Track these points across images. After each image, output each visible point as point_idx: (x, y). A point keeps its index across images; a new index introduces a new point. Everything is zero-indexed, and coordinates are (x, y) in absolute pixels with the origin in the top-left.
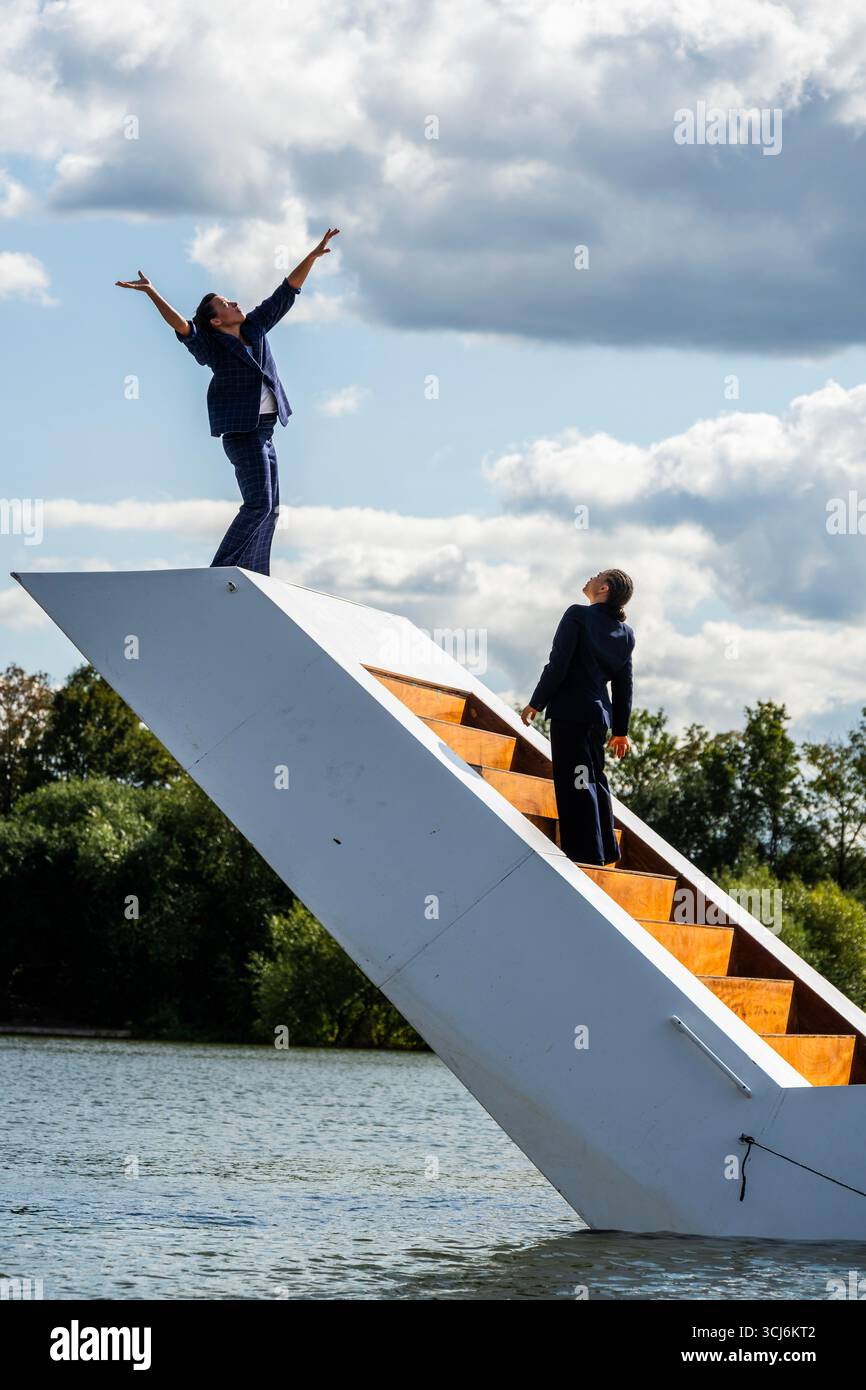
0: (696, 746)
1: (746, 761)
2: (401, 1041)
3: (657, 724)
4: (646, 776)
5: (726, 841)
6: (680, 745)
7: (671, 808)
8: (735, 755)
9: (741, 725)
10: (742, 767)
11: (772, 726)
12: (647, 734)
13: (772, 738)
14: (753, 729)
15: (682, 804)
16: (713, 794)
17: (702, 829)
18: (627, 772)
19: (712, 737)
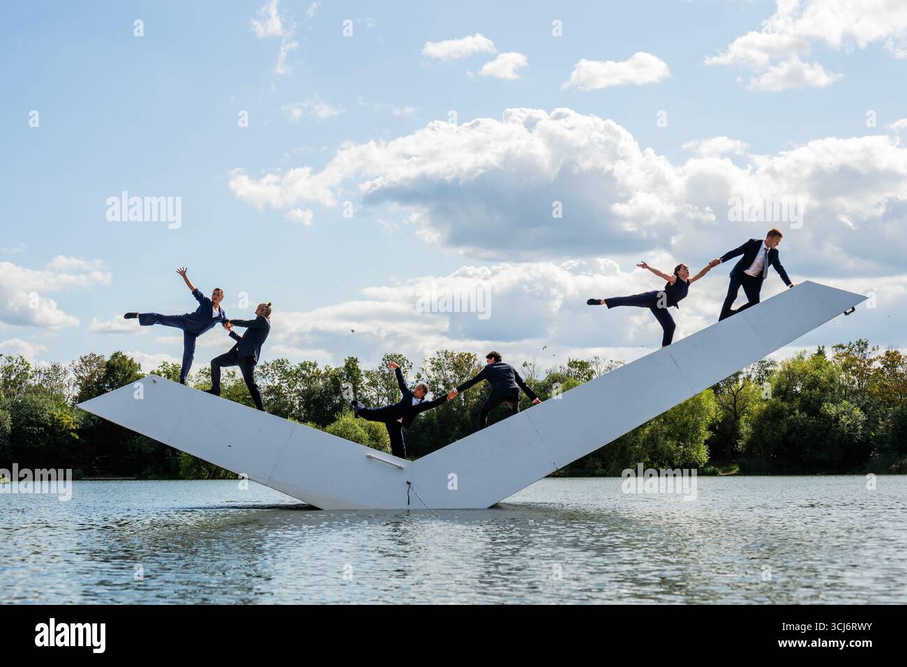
0: (328, 373)
1: (345, 377)
2: (231, 477)
3: (315, 366)
4: (312, 383)
5: (340, 404)
6: (322, 373)
7: (320, 393)
8: (341, 375)
9: (343, 365)
10: (344, 379)
11: (353, 365)
12: (311, 369)
13: (354, 369)
14: (347, 366)
15: (324, 392)
16: (335, 389)
17: (331, 400)
18: (305, 382)
19: (333, 369)
